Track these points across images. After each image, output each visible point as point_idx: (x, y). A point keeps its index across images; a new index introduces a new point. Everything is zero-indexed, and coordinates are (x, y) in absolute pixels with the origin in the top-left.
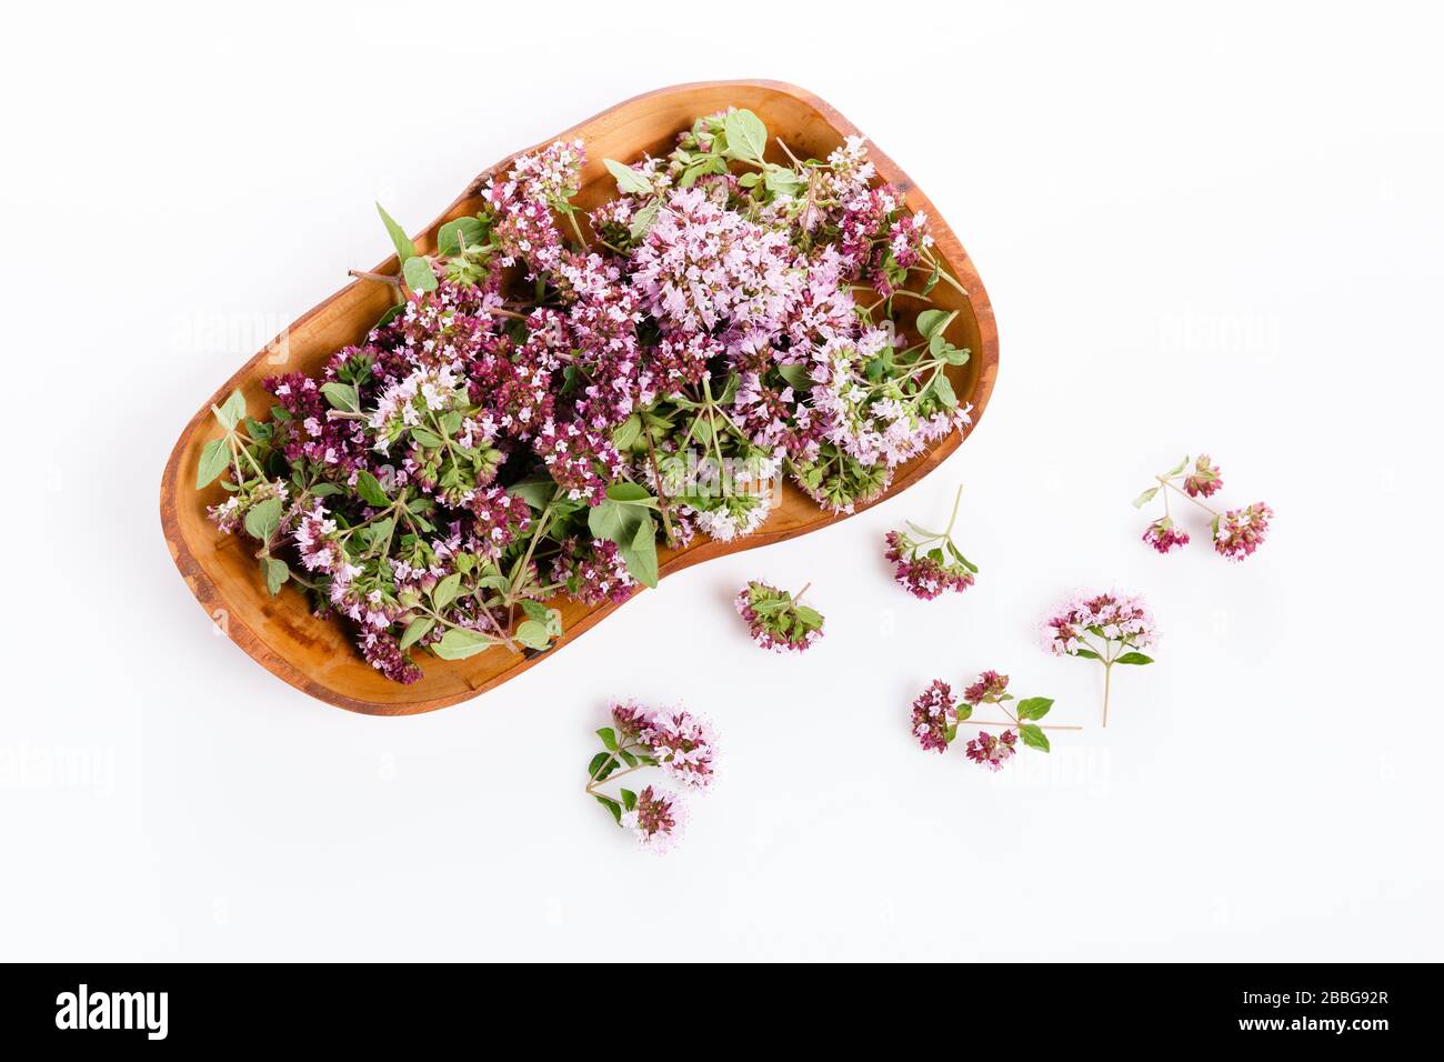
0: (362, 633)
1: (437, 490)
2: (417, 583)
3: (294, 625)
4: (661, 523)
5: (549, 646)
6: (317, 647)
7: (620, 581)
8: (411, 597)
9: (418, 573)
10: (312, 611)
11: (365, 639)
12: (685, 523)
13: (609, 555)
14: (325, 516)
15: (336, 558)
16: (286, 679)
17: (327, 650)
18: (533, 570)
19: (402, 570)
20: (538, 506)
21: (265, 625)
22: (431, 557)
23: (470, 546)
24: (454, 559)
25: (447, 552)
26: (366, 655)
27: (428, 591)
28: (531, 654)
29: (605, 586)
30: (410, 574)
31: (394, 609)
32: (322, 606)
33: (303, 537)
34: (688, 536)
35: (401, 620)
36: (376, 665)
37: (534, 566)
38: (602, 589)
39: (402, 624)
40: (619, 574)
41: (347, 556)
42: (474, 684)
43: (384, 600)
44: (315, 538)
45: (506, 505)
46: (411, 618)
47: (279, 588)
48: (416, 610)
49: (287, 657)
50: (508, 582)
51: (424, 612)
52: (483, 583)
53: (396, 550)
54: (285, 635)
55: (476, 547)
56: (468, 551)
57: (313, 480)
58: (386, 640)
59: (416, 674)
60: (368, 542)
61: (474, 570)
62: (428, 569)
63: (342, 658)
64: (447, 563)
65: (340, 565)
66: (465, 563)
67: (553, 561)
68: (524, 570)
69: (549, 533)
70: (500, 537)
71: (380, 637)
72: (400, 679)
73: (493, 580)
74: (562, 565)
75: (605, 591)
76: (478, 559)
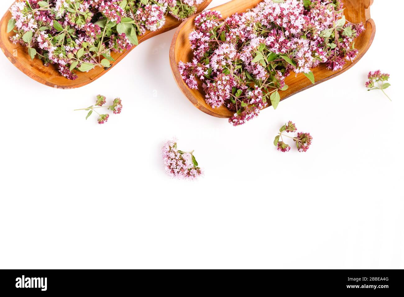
0: (59, 67)
1: (75, 25)
2: (72, 51)
3: (40, 69)
4: (137, 28)
5: (110, 66)
6: (47, 74)
7: (128, 44)
8: (71, 56)
9: (72, 48)
10: (44, 64)
11: (60, 69)
12: (143, 27)
13: (124, 37)
14: (45, 33)
15: (49, 45)
16: (40, 82)
17: (50, 74)
18: (104, 45)
19: (68, 48)
20: (102, 27)
21: (32, 69)
22: (75, 44)
23: (85, 40)
24: (82, 44)
25: (80, 42)
26: (61, 74)
27: (75, 53)
28: (106, 69)
29: (124, 45)
30: (70, 49)
31: (66, 59)
32: (46, 62)
33: (39, 40)
34: (144, 31)
35: (69, 63)
36: (65, 75)
37: (104, 44)
38: (123, 46)
39: (69, 64)
40: (127, 41)
41: (52, 44)
42: (92, 79)
43: (63, 57)
44: (43, 39)
45: (93, 27)
46: (71, 62)
47: (34, 57)
48: (72, 59)
49: (39, 76)
50: (97, 48)
51: (75, 59)
52: (91, 50)
53: (66, 43)
54: (37, 71)
55: (87, 40)
56: (85, 41)
57: (40, 26)
58: (66, 68)
59: (76, 77)
60: (58, 41)
61: (88, 47)
62: (75, 48)
63: (54, 75)
64: (80, 46)
65: (50, 47)
66: (85, 45)
67: (109, 42)
68: (101, 46)
69: (106, 35)
70: (93, 35)
71: (64, 68)
72: (72, 78)
73: (93, 49)
74: (111, 42)
75: (124, 46)
76: (88, 43)
